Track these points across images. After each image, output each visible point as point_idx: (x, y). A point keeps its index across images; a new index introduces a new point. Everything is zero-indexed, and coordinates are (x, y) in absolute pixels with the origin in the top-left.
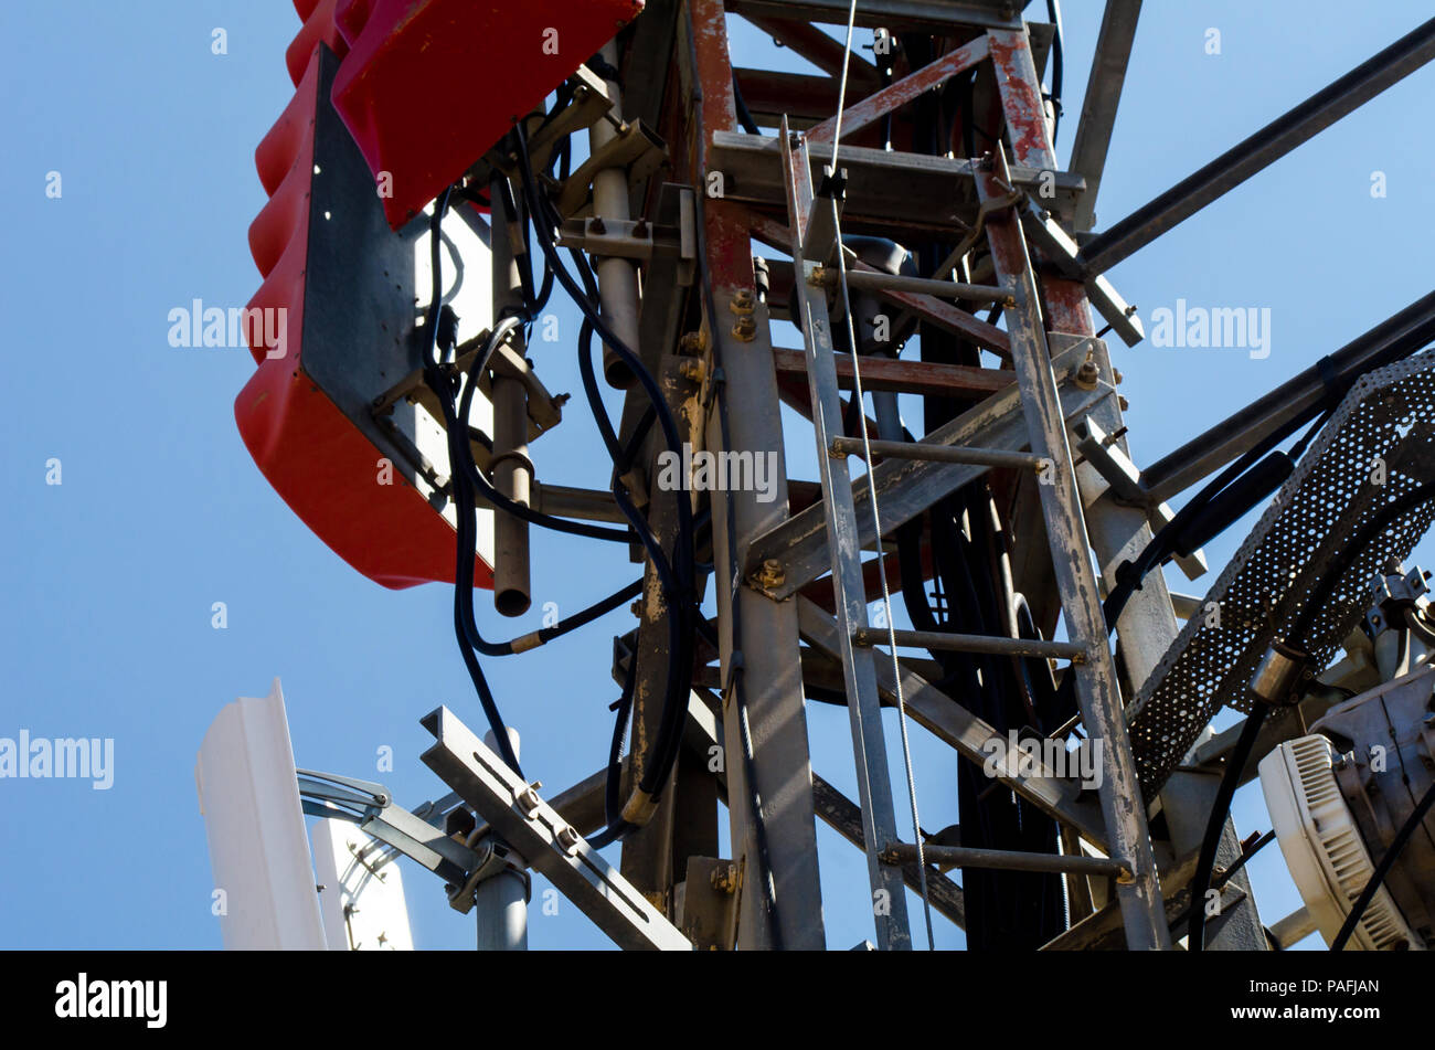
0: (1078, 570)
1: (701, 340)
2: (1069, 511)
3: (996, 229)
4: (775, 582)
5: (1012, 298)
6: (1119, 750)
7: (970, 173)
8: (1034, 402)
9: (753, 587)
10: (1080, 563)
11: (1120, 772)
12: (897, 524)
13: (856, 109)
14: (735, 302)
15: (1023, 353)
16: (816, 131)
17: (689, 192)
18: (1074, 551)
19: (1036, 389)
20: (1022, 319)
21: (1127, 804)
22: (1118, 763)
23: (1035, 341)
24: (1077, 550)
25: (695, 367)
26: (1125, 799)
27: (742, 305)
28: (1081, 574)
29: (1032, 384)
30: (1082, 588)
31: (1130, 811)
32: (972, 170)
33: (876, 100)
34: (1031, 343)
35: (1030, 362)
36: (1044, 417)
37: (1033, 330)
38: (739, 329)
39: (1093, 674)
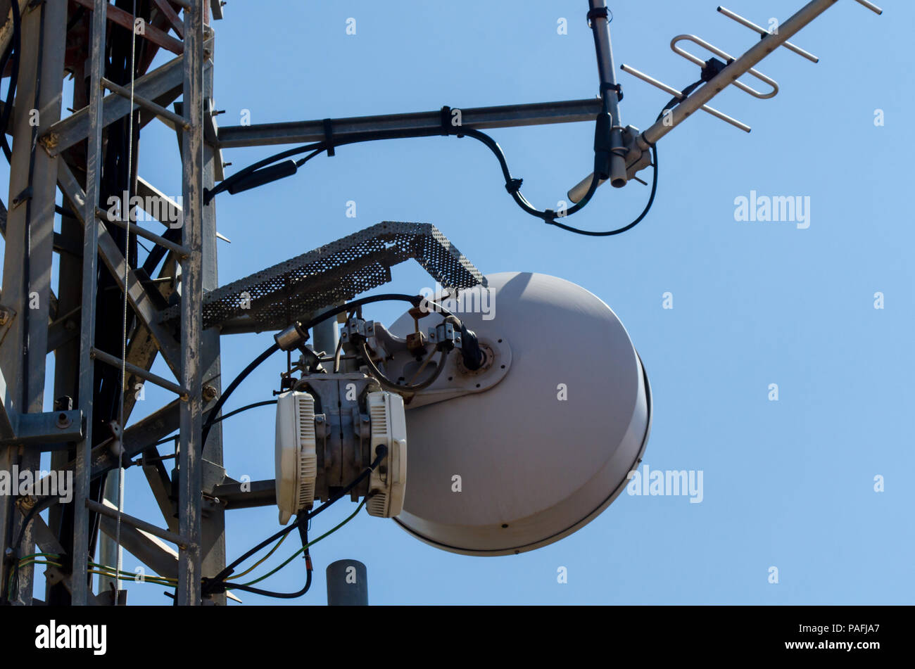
0: (192, 199)
2: (194, 160)
4: (53, 146)
5: (190, 9)
6: (193, 319)
8: (188, 80)
9: (41, 144)
10: (193, 194)
11: (191, 332)
15: (188, 45)
18: (192, 186)
19: (190, 72)
20: (191, 22)
21: (192, 353)
22: (192, 327)
23: (195, 40)
24: (194, 186)
26: (191, 349)
28: (193, 202)
29: (189, 67)
30: (192, 211)
31: (193, 357)
34: (193, 40)
36: (191, 92)
37: (196, 32)
39: (188, 267)
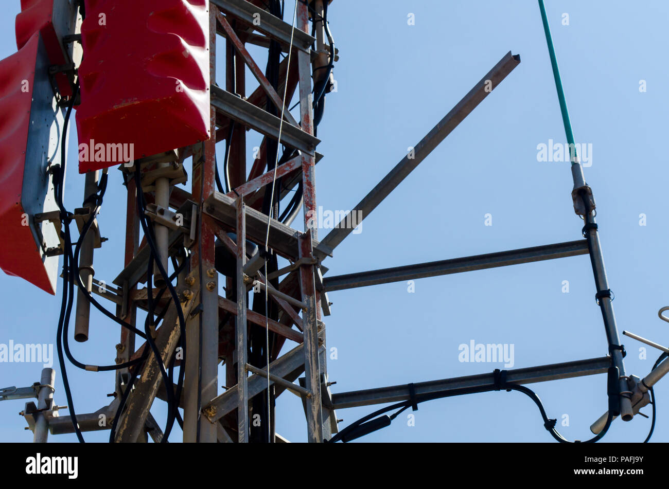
1: (193, 281)
2: (316, 420)
3: (303, 270)
4: (213, 415)
5: (306, 309)
7: (296, 237)
8: (308, 362)
9: (205, 414)
12: (252, 396)
13: (255, 181)
14: (209, 271)
15: (307, 336)
16: (241, 188)
17: (196, 206)
18: (315, 438)
19: (309, 355)
20: (308, 319)
23: (312, 331)
24: (317, 438)
25: (190, 294)
27: (211, 274)
29: (308, 352)
32: (297, 236)
33: (262, 178)
34: (310, 331)
35: (309, 341)
36: (311, 370)
37: (312, 326)
38: (210, 286)
